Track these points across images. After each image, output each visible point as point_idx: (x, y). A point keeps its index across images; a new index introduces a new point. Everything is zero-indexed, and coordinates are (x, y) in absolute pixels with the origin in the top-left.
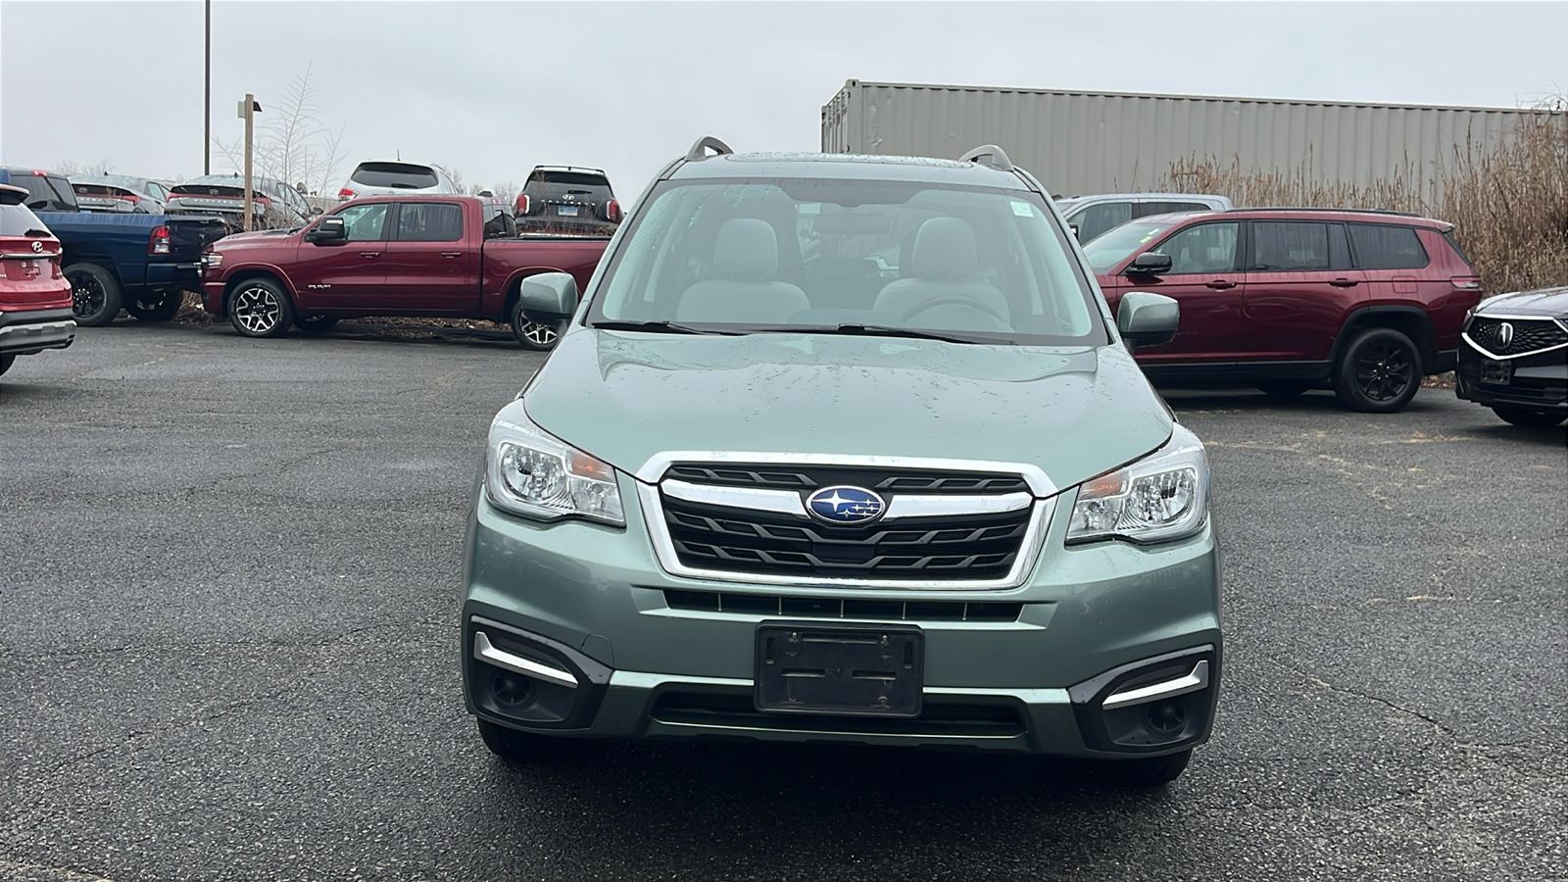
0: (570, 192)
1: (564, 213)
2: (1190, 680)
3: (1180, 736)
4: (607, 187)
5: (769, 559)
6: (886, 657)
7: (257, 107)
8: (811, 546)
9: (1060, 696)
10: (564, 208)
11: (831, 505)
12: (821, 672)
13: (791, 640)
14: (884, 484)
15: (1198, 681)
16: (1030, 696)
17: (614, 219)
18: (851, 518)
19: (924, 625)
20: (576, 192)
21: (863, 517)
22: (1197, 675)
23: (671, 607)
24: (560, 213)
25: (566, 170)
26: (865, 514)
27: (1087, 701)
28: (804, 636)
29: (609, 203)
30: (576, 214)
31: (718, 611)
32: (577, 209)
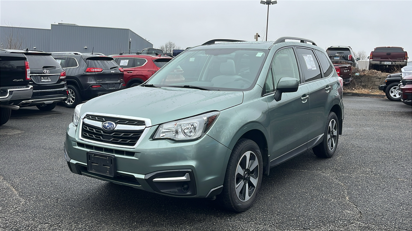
0: (338, 53)
1: (336, 59)
2: (184, 178)
3: (187, 193)
4: (349, 51)
5: (95, 137)
6: (108, 162)
7: (259, 36)
8: (102, 135)
9: (142, 177)
10: (336, 57)
11: (106, 125)
12: (97, 164)
13: (92, 156)
14: (116, 122)
15: (186, 179)
16: (136, 176)
17: (350, 60)
18: (109, 129)
19: (116, 155)
20: (340, 53)
21: (111, 129)
22: (185, 177)
23: (78, 146)
24: (334, 59)
25: (338, 47)
26: (111, 128)
27: (147, 179)
28: (95, 155)
29: (349, 55)
30: (339, 59)
31: (84, 148)
32: (339, 57)
